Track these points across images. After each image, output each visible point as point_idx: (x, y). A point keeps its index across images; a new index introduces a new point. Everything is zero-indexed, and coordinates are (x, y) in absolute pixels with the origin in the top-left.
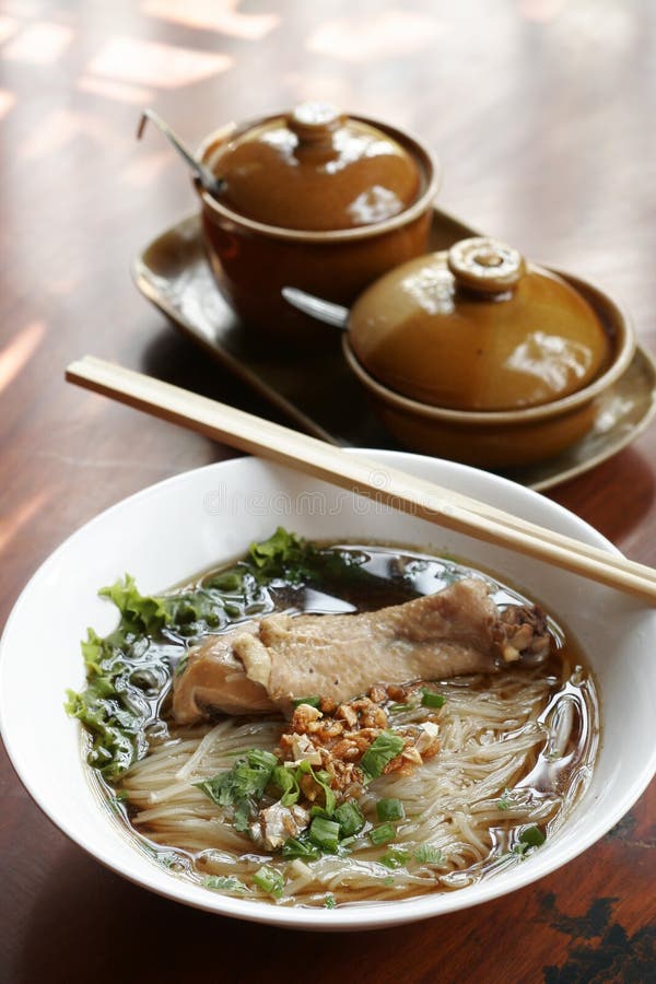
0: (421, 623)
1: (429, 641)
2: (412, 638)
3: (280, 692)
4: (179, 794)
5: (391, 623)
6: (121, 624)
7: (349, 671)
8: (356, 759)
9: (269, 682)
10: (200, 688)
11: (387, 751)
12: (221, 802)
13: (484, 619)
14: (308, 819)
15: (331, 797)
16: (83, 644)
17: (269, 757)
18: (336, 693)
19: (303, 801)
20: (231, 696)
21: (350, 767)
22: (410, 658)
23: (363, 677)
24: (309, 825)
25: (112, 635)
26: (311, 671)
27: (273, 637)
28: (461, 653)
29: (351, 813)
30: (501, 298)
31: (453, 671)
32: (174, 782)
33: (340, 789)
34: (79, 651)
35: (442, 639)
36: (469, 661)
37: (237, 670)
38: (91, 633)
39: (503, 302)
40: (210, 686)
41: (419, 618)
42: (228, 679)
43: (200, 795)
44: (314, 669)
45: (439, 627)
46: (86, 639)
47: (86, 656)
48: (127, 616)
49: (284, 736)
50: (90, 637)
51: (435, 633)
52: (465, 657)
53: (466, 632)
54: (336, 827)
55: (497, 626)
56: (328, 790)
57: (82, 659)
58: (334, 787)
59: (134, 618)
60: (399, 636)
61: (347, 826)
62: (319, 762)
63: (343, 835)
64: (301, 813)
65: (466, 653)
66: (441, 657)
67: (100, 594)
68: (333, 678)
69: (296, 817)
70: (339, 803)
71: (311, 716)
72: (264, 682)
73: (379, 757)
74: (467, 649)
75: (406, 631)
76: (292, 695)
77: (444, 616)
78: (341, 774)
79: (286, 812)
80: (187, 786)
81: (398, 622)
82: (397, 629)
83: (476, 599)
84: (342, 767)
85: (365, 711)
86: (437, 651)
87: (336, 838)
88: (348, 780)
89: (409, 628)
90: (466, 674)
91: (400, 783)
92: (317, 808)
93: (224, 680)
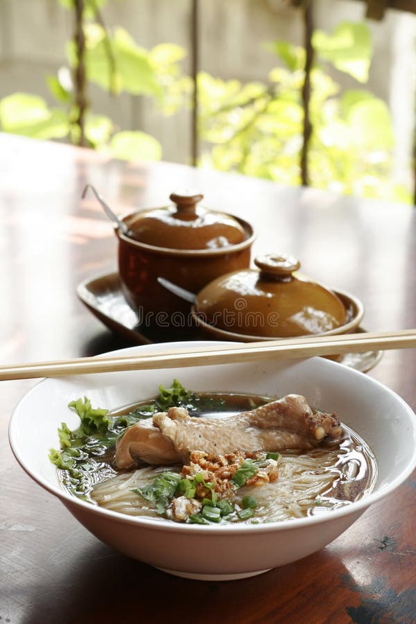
0: (265, 417)
1: (270, 428)
2: (259, 426)
3: (182, 445)
4: (122, 496)
5: (247, 418)
6: (81, 425)
7: (222, 440)
8: (229, 478)
9: (176, 438)
10: (133, 443)
11: (247, 471)
12: (148, 498)
13: (303, 414)
14: (201, 507)
15: (215, 496)
16: (59, 430)
17: (176, 475)
18: (215, 451)
19: (197, 497)
20: (152, 448)
21: (226, 481)
22: (260, 437)
23: (231, 444)
24: (202, 509)
25: (76, 431)
26: (200, 437)
27: (177, 416)
28: (289, 436)
29: (226, 504)
30: (285, 280)
31: (285, 446)
32: (118, 490)
33: (220, 492)
34: (57, 433)
35: (277, 428)
36: (294, 441)
37: (156, 431)
38: (64, 425)
39: (287, 283)
40: (140, 441)
41: (264, 415)
42: (150, 436)
43: (135, 496)
44: (202, 436)
45: (276, 420)
46: (61, 428)
47: (61, 438)
48: (85, 421)
49: (185, 466)
50: (63, 428)
51: (274, 423)
52: (293, 438)
53: (292, 422)
54: (219, 510)
55: (311, 419)
56: (213, 491)
57: (59, 439)
58: (217, 491)
59: (90, 423)
60: (252, 425)
61: (225, 511)
62: (207, 478)
63: (222, 515)
64: (196, 503)
65: (292, 436)
66: (276, 437)
67: (69, 406)
68: (213, 442)
69: (193, 506)
70: (219, 499)
71: (201, 455)
72: (172, 437)
73: (243, 475)
74: (293, 433)
75: (256, 422)
76: (189, 447)
77: (279, 413)
78: (220, 484)
79: (187, 502)
80: (127, 491)
81: (251, 417)
82: (251, 421)
83: (298, 403)
84: (220, 481)
85: (233, 460)
86: (274, 434)
87: (219, 516)
88: (225, 486)
89: (258, 421)
90: (292, 447)
91: (255, 489)
92: (206, 500)
93: (148, 437)
